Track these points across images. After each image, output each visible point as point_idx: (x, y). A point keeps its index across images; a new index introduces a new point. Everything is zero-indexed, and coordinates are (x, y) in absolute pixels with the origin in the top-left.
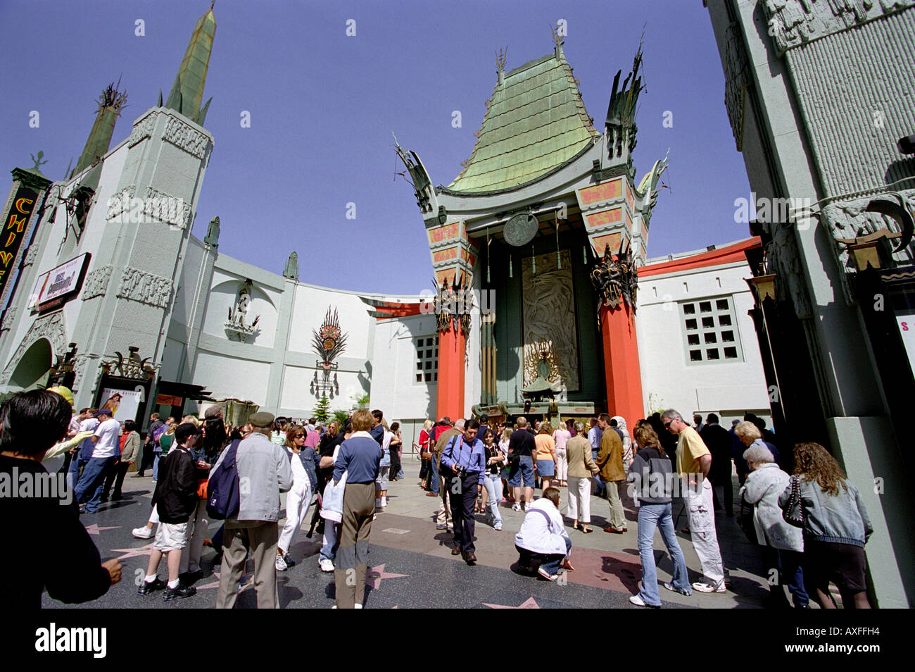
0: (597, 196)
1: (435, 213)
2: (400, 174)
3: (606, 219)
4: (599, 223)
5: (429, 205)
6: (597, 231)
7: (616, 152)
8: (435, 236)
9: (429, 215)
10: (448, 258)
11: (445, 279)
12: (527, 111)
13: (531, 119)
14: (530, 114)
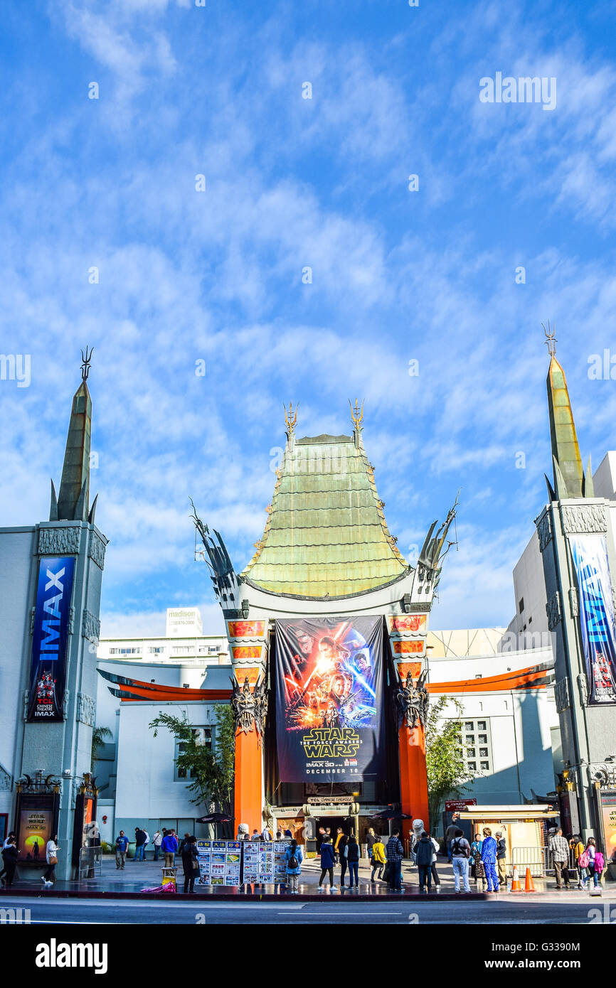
0: (404, 625)
1: (237, 605)
2: (201, 552)
3: (410, 649)
4: (404, 651)
5: (232, 594)
6: (401, 657)
7: (424, 590)
9: (230, 605)
10: (250, 655)
11: (246, 678)
12: (326, 500)
13: (331, 513)
14: (330, 505)
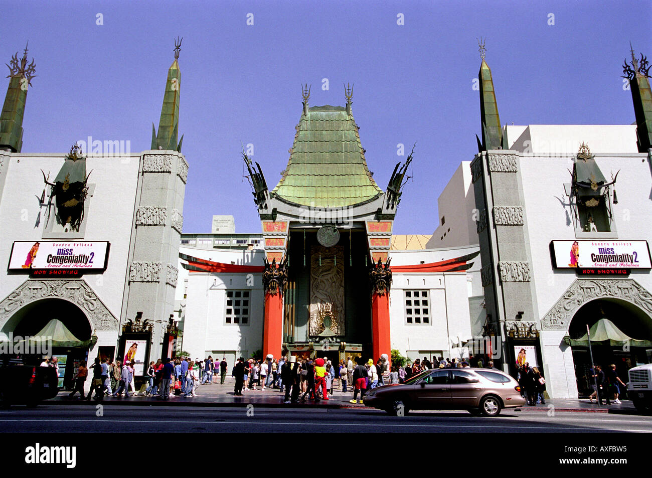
0: (377, 228)
1: (269, 212)
2: (246, 177)
3: (381, 243)
4: (377, 244)
5: (266, 204)
6: (375, 249)
7: (391, 206)
8: (268, 227)
9: (264, 211)
10: (276, 244)
11: (274, 259)
12: (327, 146)
13: (331, 155)
14: (330, 150)
